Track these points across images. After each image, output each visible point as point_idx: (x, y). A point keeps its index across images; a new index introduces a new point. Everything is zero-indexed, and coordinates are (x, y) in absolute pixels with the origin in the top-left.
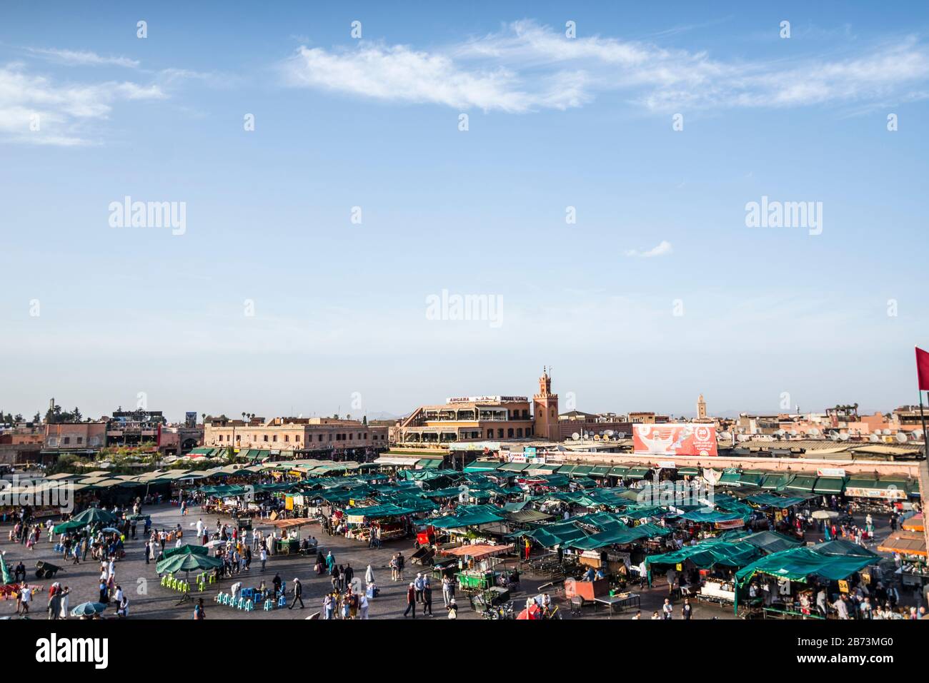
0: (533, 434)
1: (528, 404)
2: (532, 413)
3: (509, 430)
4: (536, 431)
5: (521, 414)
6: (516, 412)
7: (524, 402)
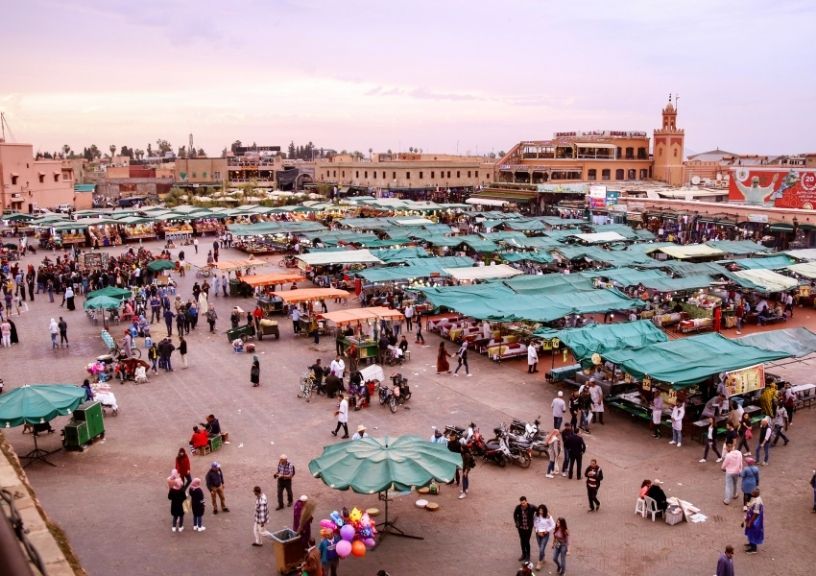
0: (650, 176)
1: (648, 141)
2: (651, 152)
3: (618, 171)
4: (655, 173)
5: (636, 153)
6: (630, 150)
7: (642, 138)
